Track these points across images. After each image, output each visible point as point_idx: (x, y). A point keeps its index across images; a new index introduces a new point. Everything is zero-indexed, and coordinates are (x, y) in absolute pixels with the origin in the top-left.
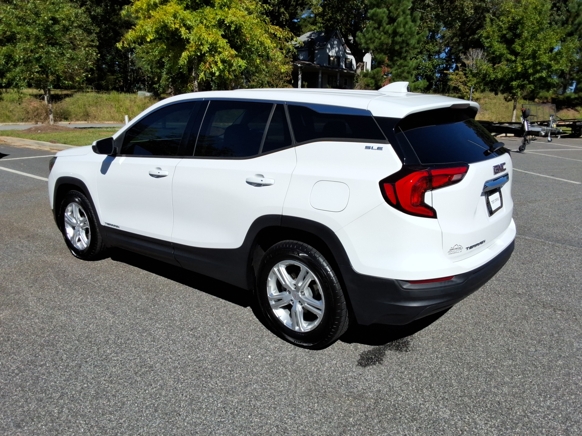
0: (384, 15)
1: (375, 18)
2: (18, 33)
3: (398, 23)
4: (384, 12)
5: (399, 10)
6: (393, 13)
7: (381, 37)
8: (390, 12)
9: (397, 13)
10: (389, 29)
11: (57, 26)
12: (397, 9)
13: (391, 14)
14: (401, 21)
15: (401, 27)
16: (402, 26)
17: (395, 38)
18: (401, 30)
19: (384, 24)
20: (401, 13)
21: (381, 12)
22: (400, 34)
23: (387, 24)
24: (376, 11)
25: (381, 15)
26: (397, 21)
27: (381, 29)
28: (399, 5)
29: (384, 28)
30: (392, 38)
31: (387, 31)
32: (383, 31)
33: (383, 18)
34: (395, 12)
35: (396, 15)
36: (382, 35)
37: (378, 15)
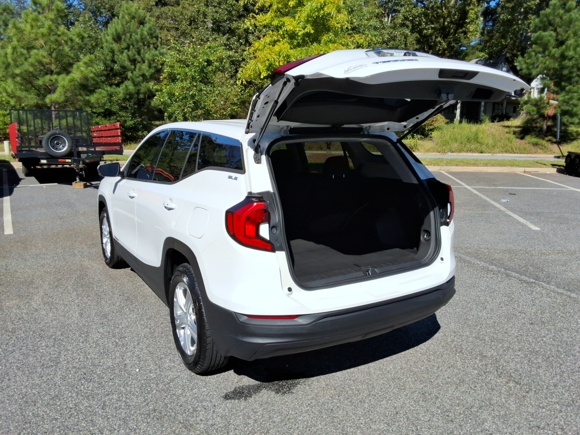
0: (550, 38)
1: (539, 42)
3: (566, 47)
4: (551, 36)
5: (569, 32)
6: (562, 35)
7: (546, 61)
8: (558, 34)
9: (567, 35)
10: (555, 53)
12: (567, 32)
13: (560, 37)
14: (571, 44)
15: (570, 51)
16: (572, 48)
17: (563, 63)
18: (571, 53)
19: (551, 48)
20: (572, 35)
21: (546, 35)
22: (569, 57)
23: (554, 48)
24: (540, 34)
25: (546, 39)
26: (566, 44)
27: (547, 53)
28: (569, 27)
29: (550, 52)
30: (559, 62)
31: (554, 55)
32: (549, 55)
33: (549, 41)
34: (563, 34)
35: (565, 38)
36: (547, 60)
37: (542, 38)
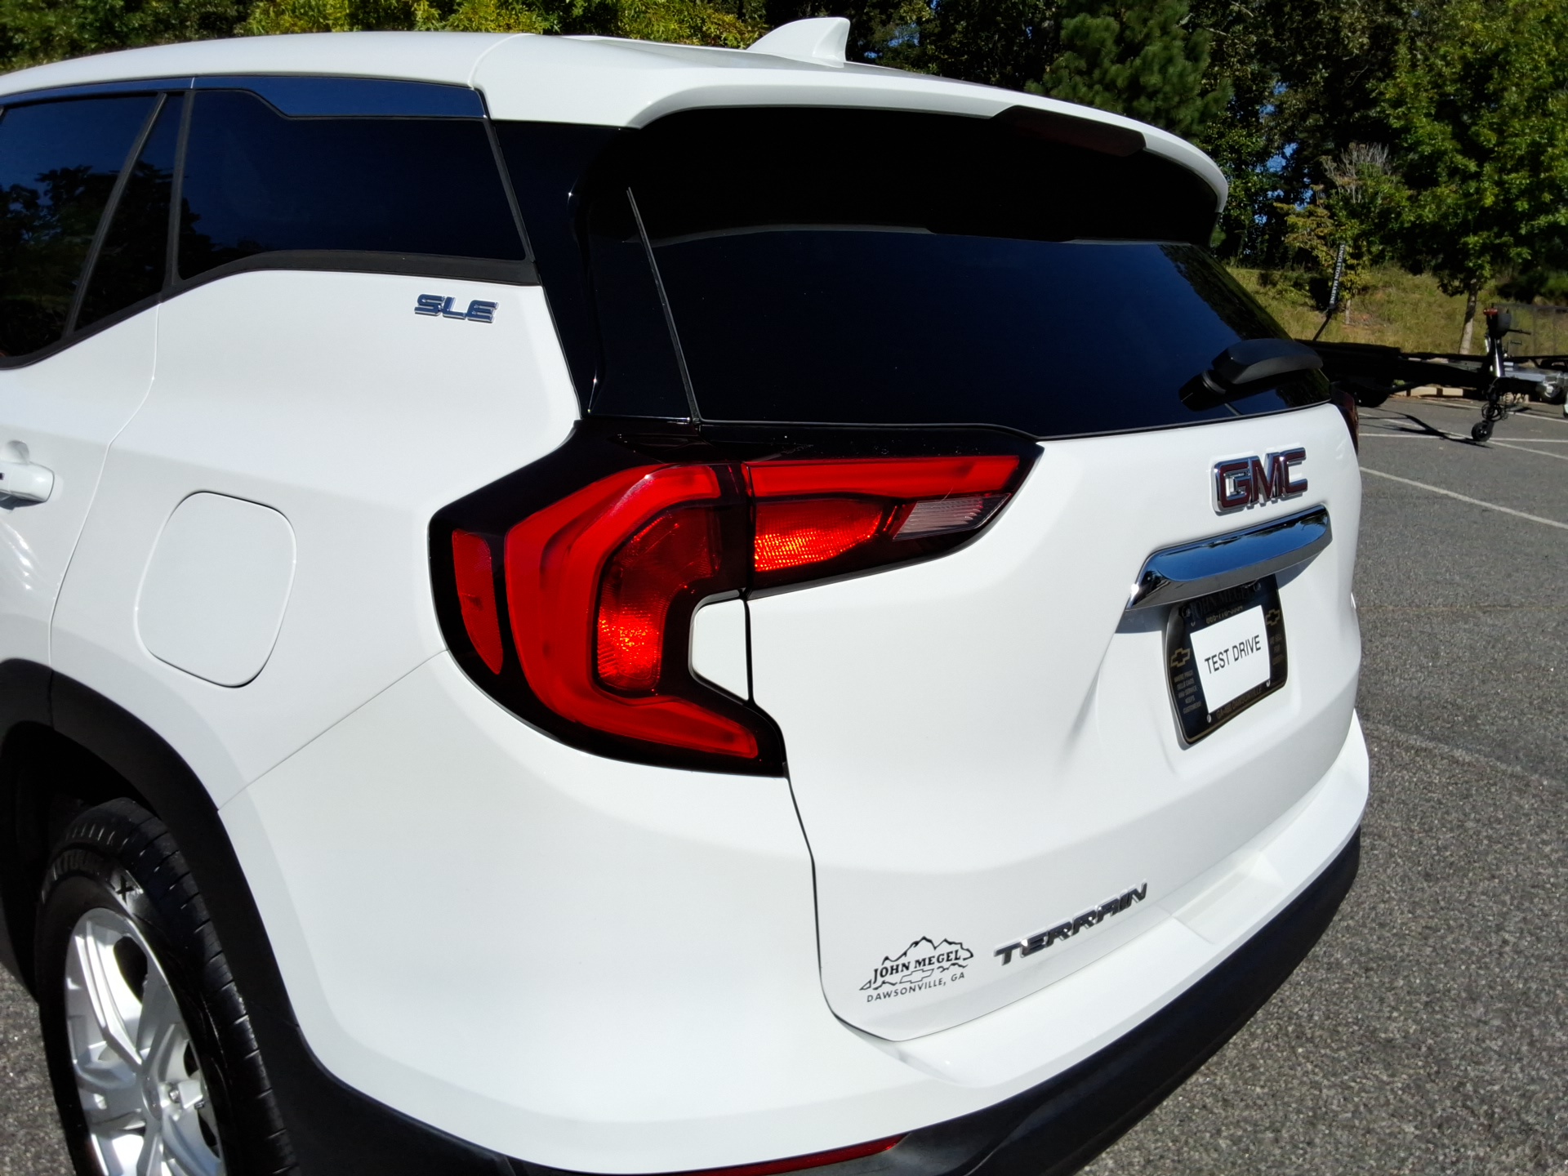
0: (1106, 35)
1: (1079, 43)
2: (19, 30)
3: (1144, 62)
4: (1107, 28)
5: (1151, 23)
6: (1133, 30)
7: (1094, 96)
8: (1124, 26)
9: (1145, 30)
10: (1117, 76)
11: (139, 15)
12: (1145, 21)
13: (1128, 33)
14: (1155, 55)
15: (1152, 73)
16: (1156, 68)
17: (1135, 104)
18: (1154, 79)
19: (1106, 63)
20: (1157, 33)
21: (1098, 26)
22: (1150, 90)
23: (1113, 62)
24: (1083, 22)
25: (1097, 36)
26: (1143, 53)
27: (1097, 74)
28: (1151, 10)
29: (1105, 72)
30: (1125, 101)
31: (1113, 82)
32: (1100, 82)
33: (1103, 43)
34: (1137, 27)
35: (1140, 37)
36: (1097, 93)
37: (1087, 35)
